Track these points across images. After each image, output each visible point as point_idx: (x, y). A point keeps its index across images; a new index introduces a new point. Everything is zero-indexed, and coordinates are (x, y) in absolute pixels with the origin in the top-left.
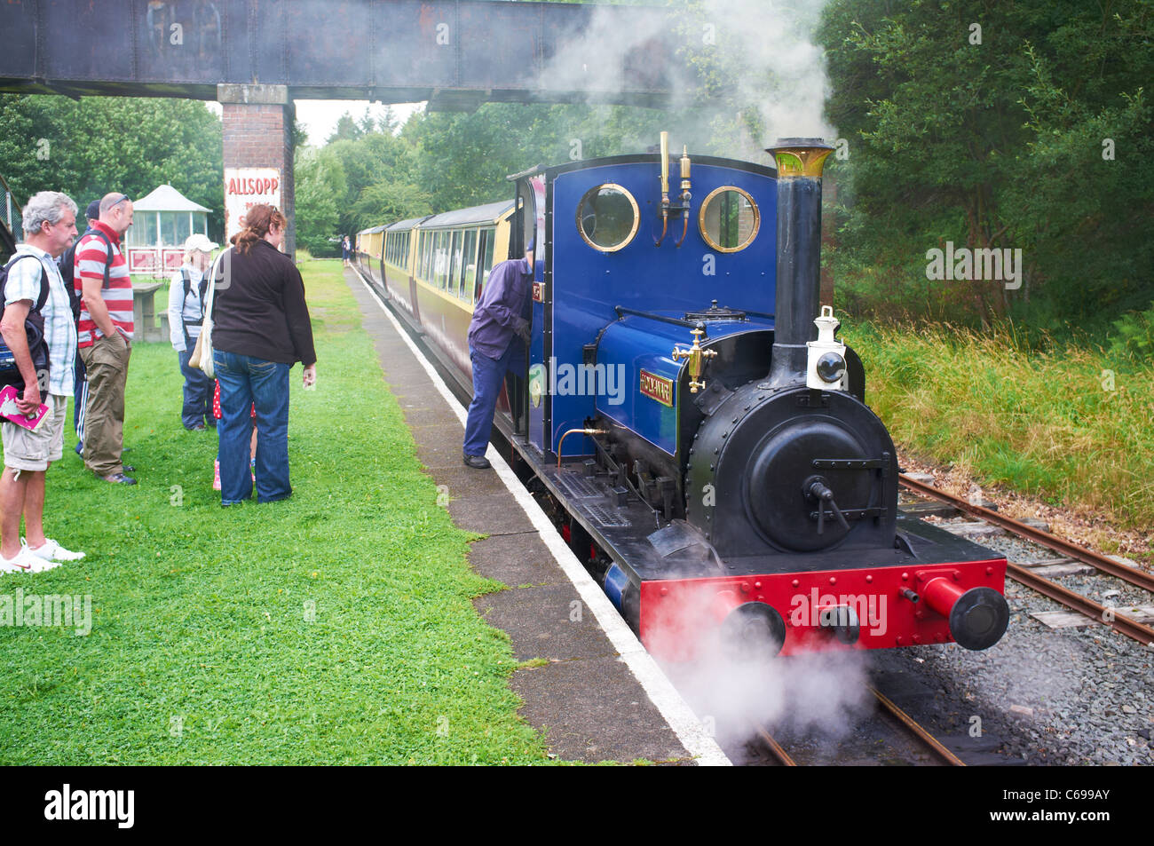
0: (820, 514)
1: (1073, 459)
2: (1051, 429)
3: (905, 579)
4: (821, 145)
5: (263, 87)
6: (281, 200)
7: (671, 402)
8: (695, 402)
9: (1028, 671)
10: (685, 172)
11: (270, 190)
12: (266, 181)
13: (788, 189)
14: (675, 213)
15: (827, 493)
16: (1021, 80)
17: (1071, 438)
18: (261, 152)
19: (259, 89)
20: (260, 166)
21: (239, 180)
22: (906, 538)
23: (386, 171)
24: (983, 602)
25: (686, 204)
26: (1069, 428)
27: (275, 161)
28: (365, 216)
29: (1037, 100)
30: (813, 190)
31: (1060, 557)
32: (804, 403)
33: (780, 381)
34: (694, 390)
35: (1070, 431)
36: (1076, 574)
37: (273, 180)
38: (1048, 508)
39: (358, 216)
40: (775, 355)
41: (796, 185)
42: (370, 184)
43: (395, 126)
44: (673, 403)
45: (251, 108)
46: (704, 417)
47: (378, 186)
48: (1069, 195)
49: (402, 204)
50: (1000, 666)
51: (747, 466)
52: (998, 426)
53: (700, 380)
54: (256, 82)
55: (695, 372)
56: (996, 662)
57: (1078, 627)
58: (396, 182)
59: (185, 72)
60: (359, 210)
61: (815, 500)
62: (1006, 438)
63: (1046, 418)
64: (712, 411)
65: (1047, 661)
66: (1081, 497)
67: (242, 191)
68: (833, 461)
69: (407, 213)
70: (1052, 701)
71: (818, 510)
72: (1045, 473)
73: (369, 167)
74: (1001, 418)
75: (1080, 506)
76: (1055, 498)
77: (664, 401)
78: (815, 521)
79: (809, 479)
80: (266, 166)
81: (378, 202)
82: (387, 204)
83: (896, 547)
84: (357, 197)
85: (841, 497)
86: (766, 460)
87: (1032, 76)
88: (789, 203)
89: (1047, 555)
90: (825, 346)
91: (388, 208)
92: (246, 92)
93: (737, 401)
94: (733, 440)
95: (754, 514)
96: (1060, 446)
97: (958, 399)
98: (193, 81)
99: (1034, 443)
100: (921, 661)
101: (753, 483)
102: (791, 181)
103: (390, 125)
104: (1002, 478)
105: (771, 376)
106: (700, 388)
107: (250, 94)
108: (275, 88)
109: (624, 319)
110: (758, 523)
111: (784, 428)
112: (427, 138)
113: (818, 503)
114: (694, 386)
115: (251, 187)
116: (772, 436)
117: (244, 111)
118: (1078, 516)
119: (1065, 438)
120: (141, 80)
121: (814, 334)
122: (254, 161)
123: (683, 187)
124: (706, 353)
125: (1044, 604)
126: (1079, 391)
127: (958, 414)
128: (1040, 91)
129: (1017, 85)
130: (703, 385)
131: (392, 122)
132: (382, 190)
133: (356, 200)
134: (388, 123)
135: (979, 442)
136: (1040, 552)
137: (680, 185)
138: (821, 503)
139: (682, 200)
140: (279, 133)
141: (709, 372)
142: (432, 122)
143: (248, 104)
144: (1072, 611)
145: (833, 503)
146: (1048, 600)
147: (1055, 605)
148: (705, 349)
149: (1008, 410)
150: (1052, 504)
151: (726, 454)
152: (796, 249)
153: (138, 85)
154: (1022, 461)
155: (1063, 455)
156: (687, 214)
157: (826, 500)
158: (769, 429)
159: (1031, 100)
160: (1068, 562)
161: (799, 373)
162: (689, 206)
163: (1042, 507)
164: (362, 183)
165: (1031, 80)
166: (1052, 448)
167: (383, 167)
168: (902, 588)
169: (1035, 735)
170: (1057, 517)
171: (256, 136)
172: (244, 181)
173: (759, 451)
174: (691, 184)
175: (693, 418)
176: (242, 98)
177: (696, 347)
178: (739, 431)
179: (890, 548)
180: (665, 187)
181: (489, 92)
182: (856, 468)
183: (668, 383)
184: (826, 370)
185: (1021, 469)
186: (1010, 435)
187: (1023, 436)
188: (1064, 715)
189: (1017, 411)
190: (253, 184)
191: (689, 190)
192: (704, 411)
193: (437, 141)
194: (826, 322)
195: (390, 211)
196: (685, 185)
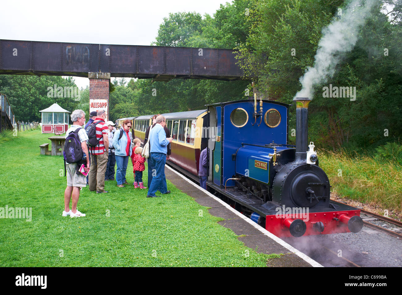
0: (311, 198)
1: (368, 189)
2: (361, 180)
3: (334, 215)
4: (308, 99)
5: (103, 73)
6: (108, 110)
7: (267, 168)
8: (274, 168)
9: (365, 244)
10: (261, 104)
11: (104, 107)
12: (103, 103)
13: (299, 111)
14: (258, 116)
15: (313, 192)
16: (345, 75)
17: (367, 183)
18: (101, 94)
19: (101, 74)
20: (101, 99)
21: (94, 103)
22: (333, 205)
23: (123, 99)
24: (356, 220)
25: (261, 114)
26: (366, 180)
27: (106, 97)
28: (116, 114)
29: (351, 81)
30: (306, 111)
31: (368, 216)
32: (306, 168)
33: (298, 162)
34: (274, 165)
35: (366, 181)
36: (373, 221)
37: (105, 103)
38: (362, 204)
39: (114, 114)
40: (297, 155)
41: (302, 110)
42: (118, 103)
43: (125, 83)
44: (267, 169)
45: (99, 80)
46: (276, 172)
47: (120, 104)
48: (361, 110)
49: (129, 110)
50: (357, 243)
51: (291, 184)
52: (344, 180)
53: (276, 162)
54: (100, 72)
55: (275, 160)
56: (355, 242)
57: (376, 234)
58: (127, 102)
59: (77, 69)
60: (114, 112)
61: (309, 194)
62: (347, 183)
63: (359, 177)
64: (279, 171)
65: (369, 242)
66: (372, 200)
67: (95, 106)
68: (314, 184)
69: (130, 113)
70: (373, 251)
71: (310, 197)
72: (360, 193)
73: (118, 97)
74: (345, 178)
75: (371, 203)
76: (364, 201)
77: (265, 168)
78: (309, 200)
79: (307, 188)
80: (103, 99)
81: (120, 109)
82: (123, 110)
83: (330, 207)
84: (113, 107)
85: (317, 193)
86: (296, 183)
87: (349, 74)
88: (300, 115)
89: (364, 216)
90: (311, 152)
91: (124, 111)
92: (97, 75)
93: (286, 168)
94: (287, 178)
95: (293, 198)
96: (364, 185)
97: (330, 172)
98: (80, 71)
99: (356, 185)
100: (334, 242)
101: (293, 190)
102: (300, 109)
103: (123, 83)
104: (347, 195)
105: (295, 161)
106: (276, 164)
107: (99, 76)
108: (107, 74)
109: (244, 146)
110: (294, 201)
111: (300, 175)
112: (144, 89)
113: (310, 195)
114: (274, 164)
115: (98, 105)
116: (297, 177)
117: (97, 81)
118: (371, 206)
119: (365, 183)
120: (63, 71)
121: (308, 149)
122: (99, 97)
123: (261, 109)
124: (278, 155)
125: (366, 228)
126: (368, 169)
127: (331, 177)
128: (352, 78)
129: (344, 76)
130: (277, 163)
131: (124, 82)
132: (122, 105)
133: (113, 108)
134: (123, 82)
135: (339, 185)
136: (362, 215)
137: (260, 108)
138: (311, 195)
139: (260, 113)
140: (108, 88)
141: (278, 160)
142: (145, 83)
143: (98, 79)
144: (374, 230)
145: (314, 194)
146: (367, 227)
147: (369, 228)
148: (277, 154)
149: (347, 175)
150: (363, 202)
151: (285, 182)
152: (302, 127)
153: (62, 72)
154: (352, 190)
155: (365, 188)
156: (262, 117)
157: (313, 194)
158: (296, 175)
159: (349, 81)
160: (370, 218)
161: (303, 160)
162: (262, 114)
163: (360, 203)
164: (115, 102)
165: (349, 75)
166: (361, 186)
167: (122, 97)
168: (333, 217)
169: (370, 259)
170: (365, 206)
171: (100, 89)
172: (96, 103)
173: (294, 181)
174: (263, 108)
175: (273, 173)
176: (96, 77)
177: (275, 153)
178: (289, 176)
179: (328, 207)
180: (255, 109)
181: (175, 76)
182: (320, 185)
183: (266, 163)
184: (312, 159)
185: (352, 192)
186: (348, 183)
187: (352, 183)
188: (377, 254)
189: (349, 175)
190: (99, 104)
191: (262, 110)
192: (276, 171)
193: (147, 90)
194: (312, 147)
195: (124, 112)
196: (261, 108)
